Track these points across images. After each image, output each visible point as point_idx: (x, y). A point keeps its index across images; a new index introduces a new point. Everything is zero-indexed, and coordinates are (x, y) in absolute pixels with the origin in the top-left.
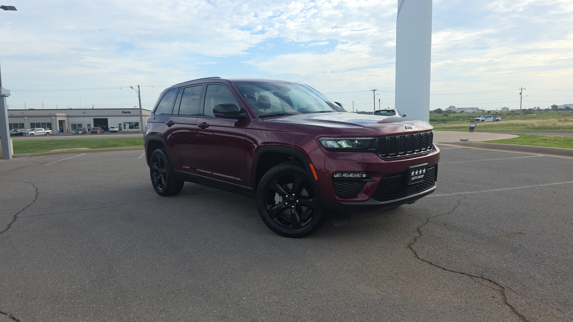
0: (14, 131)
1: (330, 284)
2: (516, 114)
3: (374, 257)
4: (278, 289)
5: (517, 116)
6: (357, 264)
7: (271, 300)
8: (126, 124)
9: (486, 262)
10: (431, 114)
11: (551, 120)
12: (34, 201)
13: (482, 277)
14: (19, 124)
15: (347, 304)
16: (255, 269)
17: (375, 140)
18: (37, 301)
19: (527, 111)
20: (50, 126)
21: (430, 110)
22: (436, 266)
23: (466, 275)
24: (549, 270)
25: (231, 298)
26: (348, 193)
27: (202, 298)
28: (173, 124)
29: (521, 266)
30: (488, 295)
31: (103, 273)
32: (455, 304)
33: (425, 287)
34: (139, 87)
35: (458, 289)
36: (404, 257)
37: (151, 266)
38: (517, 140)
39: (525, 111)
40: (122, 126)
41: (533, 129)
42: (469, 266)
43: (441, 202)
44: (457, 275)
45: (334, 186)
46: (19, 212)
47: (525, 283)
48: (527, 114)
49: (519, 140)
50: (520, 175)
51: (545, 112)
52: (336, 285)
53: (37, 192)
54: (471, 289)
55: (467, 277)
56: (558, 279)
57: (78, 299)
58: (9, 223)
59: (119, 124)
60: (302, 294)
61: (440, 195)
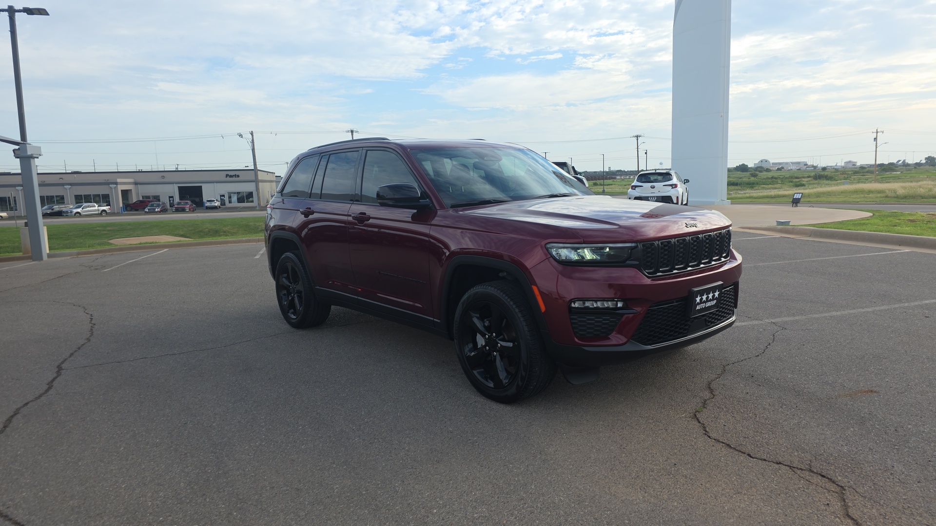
0: (48, 209)
1: (570, 484)
2: (867, 172)
3: (639, 436)
4: (487, 494)
5: (869, 176)
6: (612, 448)
7: (477, 513)
8: (232, 195)
9: (816, 444)
10: (731, 173)
11: (925, 182)
12: (89, 340)
13: (810, 470)
14: (57, 196)
15: (596, 519)
16: (450, 459)
17: (636, 247)
18: (105, 520)
19: (885, 167)
20: (108, 200)
21: (728, 167)
22: (737, 450)
23: (785, 467)
24: (915, 457)
25: (413, 511)
26: (595, 333)
27: (368, 510)
28: (313, 213)
29: (872, 449)
30: (820, 501)
31: (207, 469)
32: (767, 518)
33: (720, 489)
34: (252, 134)
35: (772, 490)
36: (686, 435)
37: (284, 455)
38: (867, 221)
39: (883, 168)
40: (226, 199)
41: (895, 199)
42: (790, 451)
43: (744, 336)
44: (771, 466)
45: (572, 321)
46: (65, 360)
47: (878, 480)
48: (886, 172)
49: (872, 221)
50: (872, 286)
51: (915, 168)
52: (580, 487)
53: (93, 322)
54: (792, 491)
55: (787, 470)
56: (929, 472)
57: (170, 516)
58: (50, 379)
59: (221, 196)
60: (525, 504)
61: (743, 324)
